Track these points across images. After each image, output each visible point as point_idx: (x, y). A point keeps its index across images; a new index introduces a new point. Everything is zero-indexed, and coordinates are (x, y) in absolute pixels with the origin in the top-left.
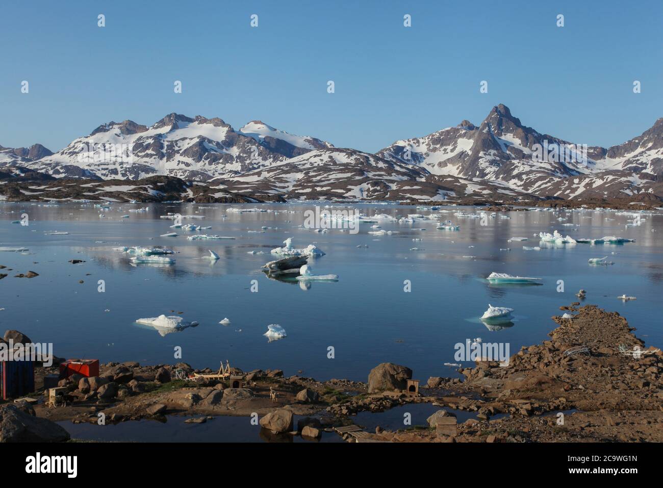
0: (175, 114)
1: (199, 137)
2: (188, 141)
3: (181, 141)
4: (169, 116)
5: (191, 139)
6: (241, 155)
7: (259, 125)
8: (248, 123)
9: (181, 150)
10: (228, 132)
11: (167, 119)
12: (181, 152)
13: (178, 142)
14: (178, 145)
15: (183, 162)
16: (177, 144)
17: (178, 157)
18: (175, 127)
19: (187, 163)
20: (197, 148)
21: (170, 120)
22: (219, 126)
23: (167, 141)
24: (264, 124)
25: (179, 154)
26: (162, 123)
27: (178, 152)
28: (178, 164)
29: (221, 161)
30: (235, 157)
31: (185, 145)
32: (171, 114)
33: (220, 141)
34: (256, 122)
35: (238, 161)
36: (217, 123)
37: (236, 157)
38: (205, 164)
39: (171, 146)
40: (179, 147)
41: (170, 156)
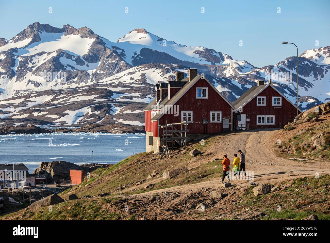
0: (39, 24)
1: (57, 51)
2: (45, 56)
3: (37, 56)
4: (32, 27)
5: (49, 53)
6: (98, 72)
7: (142, 35)
8: (130, 32)
9: (34, 67)
10: (94, 44)
11: (29, 30)
12: (34, 69)
13: (33, 58)
14: (33, 62)
15: (33, 82)
16: (31, 60)
17: (30, 76)
18: (36, 40)
19: (37, 82)
20: (50, 65)
21: (32, 31)
22: (87, 37)
23: (22, 57)
24: (147, 33)
25: (31, 72)
26: (23, 35)
27: (30, 69)
28: (28, 84)
29: (75, 80)
30: (91, 74)
31: (40, 61)
32: (34, 24)
33: (82, 55)
34: (139, 31)
35: (94, 79)
36: (85, 34)
37: (93, 74)
38: (57, 83)
39: (24, 64)
40: (34, 63)
41: (21, 75)
